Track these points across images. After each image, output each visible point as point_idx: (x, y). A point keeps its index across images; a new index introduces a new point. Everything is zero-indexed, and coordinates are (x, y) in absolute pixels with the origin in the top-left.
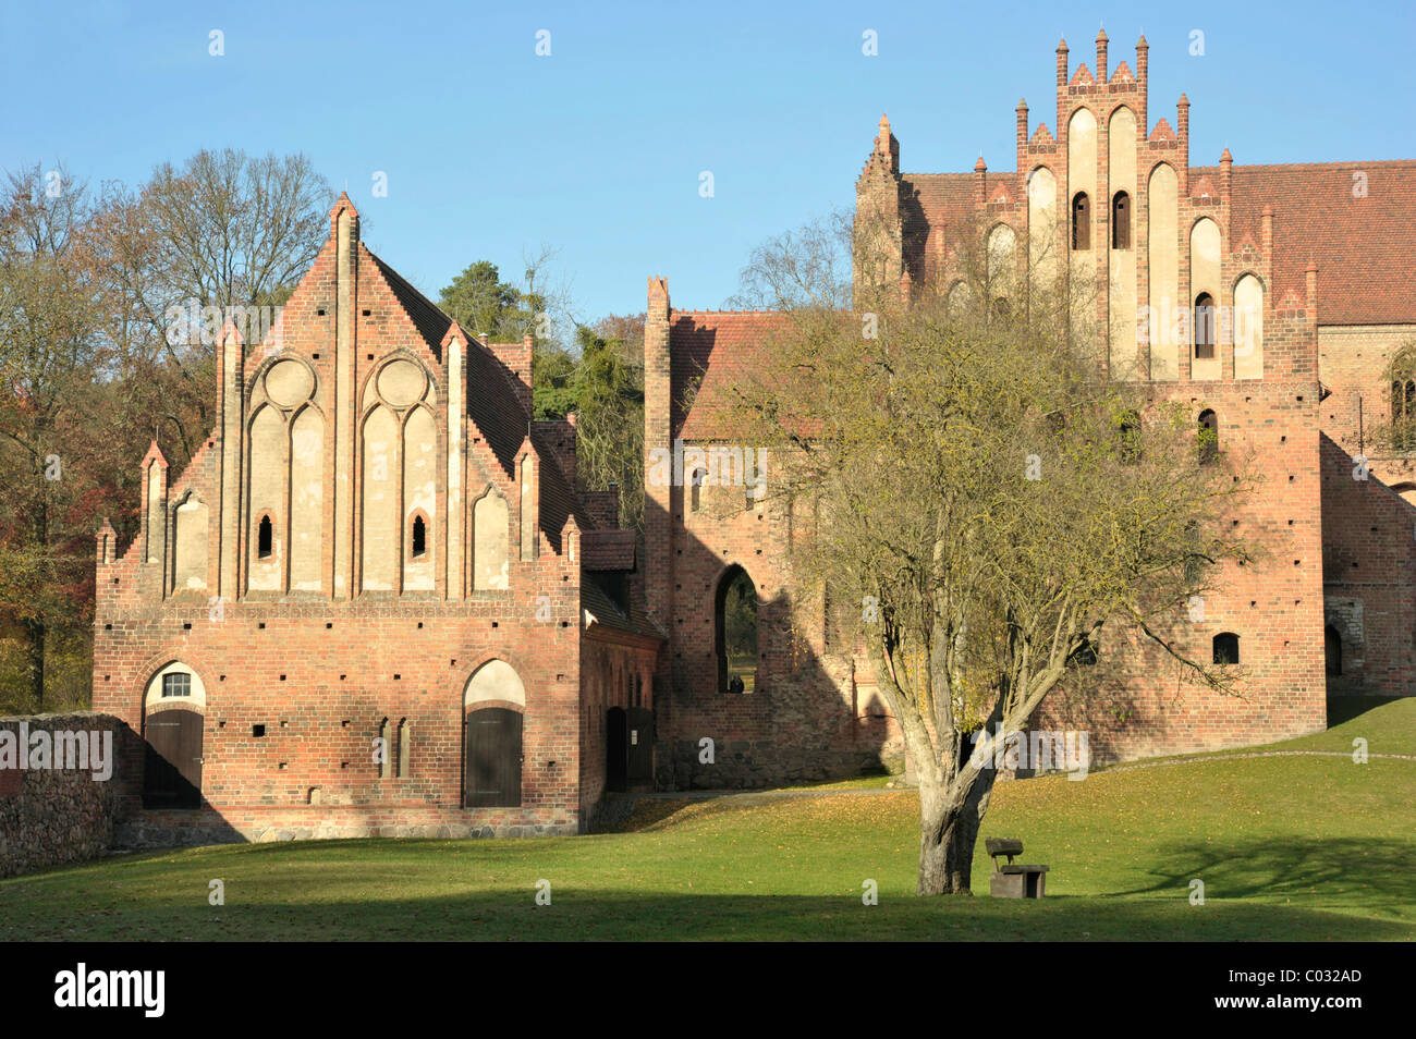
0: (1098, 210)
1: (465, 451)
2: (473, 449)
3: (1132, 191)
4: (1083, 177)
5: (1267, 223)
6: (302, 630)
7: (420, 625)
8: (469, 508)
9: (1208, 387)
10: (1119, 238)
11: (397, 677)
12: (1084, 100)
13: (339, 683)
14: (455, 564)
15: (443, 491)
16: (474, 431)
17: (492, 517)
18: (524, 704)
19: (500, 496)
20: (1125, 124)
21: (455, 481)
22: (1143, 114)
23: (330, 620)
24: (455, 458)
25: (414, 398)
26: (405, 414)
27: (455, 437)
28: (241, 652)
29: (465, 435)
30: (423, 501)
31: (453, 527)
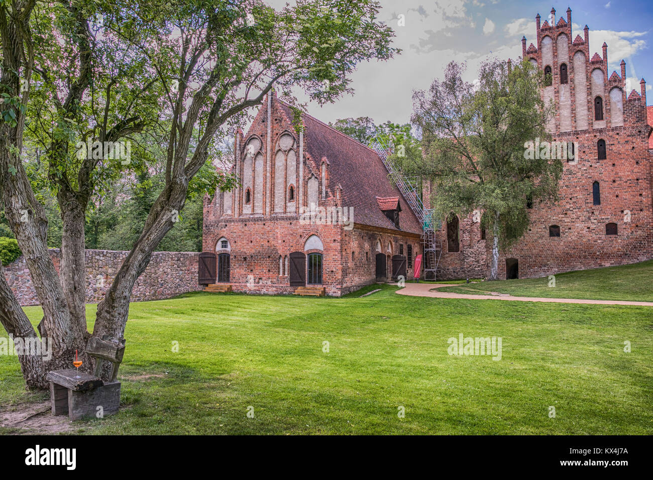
0: (555, 72)
1: (305, 163)
2: (307, 162)
3: (568, 63)
4: (547, 60)
6: (257, 226)
7: (291, 224)
8: (306, 183)
9: (601, 131)
10: (563, 80)
11: (284, 241)
13: (267, 244)
14: (301, 202)
15: (298, 176)
16: (308, 155)
17: (313, 185)
18: (323, 250)
19: (316, 178)
21: (301, 174)
23: (264, 222)
24: (301, 165)
25: (289, 146)
26: (286, 152)
27: (301, 159)
28: (240, 234)
29: (304, 157)
30: (292, 181)
31: (301, 190)
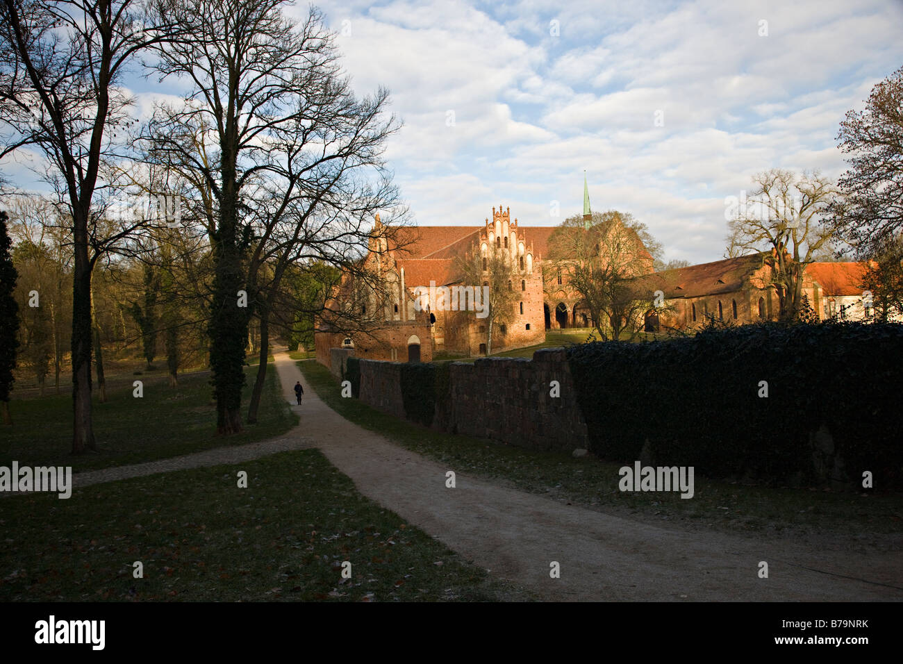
0: (502, 241)
1: (405, 291)
3: (508, 237)
4: (498, 234)
5: (532, 244)
7: (398, 327)
8: (406, 303)
10: (506, 246)
11: (394, 339)
12: (498, 218)
14: (404, 314)
15: (401, 299)
16: (407, 287)
17: (411, 305)
18: (419, 343)
19: (413, 300)
20: (506, 224)
21: (403, 297)
22: (509, 222)
23: (379, 327)
24: (403, 292)
25: (394, 280)
26: (392, 283)
27: (403, 288)
30: (396, 302)
31: (404, 307)
